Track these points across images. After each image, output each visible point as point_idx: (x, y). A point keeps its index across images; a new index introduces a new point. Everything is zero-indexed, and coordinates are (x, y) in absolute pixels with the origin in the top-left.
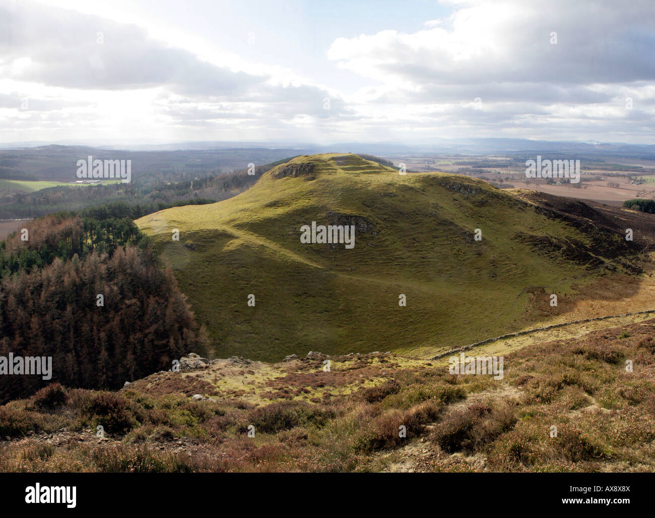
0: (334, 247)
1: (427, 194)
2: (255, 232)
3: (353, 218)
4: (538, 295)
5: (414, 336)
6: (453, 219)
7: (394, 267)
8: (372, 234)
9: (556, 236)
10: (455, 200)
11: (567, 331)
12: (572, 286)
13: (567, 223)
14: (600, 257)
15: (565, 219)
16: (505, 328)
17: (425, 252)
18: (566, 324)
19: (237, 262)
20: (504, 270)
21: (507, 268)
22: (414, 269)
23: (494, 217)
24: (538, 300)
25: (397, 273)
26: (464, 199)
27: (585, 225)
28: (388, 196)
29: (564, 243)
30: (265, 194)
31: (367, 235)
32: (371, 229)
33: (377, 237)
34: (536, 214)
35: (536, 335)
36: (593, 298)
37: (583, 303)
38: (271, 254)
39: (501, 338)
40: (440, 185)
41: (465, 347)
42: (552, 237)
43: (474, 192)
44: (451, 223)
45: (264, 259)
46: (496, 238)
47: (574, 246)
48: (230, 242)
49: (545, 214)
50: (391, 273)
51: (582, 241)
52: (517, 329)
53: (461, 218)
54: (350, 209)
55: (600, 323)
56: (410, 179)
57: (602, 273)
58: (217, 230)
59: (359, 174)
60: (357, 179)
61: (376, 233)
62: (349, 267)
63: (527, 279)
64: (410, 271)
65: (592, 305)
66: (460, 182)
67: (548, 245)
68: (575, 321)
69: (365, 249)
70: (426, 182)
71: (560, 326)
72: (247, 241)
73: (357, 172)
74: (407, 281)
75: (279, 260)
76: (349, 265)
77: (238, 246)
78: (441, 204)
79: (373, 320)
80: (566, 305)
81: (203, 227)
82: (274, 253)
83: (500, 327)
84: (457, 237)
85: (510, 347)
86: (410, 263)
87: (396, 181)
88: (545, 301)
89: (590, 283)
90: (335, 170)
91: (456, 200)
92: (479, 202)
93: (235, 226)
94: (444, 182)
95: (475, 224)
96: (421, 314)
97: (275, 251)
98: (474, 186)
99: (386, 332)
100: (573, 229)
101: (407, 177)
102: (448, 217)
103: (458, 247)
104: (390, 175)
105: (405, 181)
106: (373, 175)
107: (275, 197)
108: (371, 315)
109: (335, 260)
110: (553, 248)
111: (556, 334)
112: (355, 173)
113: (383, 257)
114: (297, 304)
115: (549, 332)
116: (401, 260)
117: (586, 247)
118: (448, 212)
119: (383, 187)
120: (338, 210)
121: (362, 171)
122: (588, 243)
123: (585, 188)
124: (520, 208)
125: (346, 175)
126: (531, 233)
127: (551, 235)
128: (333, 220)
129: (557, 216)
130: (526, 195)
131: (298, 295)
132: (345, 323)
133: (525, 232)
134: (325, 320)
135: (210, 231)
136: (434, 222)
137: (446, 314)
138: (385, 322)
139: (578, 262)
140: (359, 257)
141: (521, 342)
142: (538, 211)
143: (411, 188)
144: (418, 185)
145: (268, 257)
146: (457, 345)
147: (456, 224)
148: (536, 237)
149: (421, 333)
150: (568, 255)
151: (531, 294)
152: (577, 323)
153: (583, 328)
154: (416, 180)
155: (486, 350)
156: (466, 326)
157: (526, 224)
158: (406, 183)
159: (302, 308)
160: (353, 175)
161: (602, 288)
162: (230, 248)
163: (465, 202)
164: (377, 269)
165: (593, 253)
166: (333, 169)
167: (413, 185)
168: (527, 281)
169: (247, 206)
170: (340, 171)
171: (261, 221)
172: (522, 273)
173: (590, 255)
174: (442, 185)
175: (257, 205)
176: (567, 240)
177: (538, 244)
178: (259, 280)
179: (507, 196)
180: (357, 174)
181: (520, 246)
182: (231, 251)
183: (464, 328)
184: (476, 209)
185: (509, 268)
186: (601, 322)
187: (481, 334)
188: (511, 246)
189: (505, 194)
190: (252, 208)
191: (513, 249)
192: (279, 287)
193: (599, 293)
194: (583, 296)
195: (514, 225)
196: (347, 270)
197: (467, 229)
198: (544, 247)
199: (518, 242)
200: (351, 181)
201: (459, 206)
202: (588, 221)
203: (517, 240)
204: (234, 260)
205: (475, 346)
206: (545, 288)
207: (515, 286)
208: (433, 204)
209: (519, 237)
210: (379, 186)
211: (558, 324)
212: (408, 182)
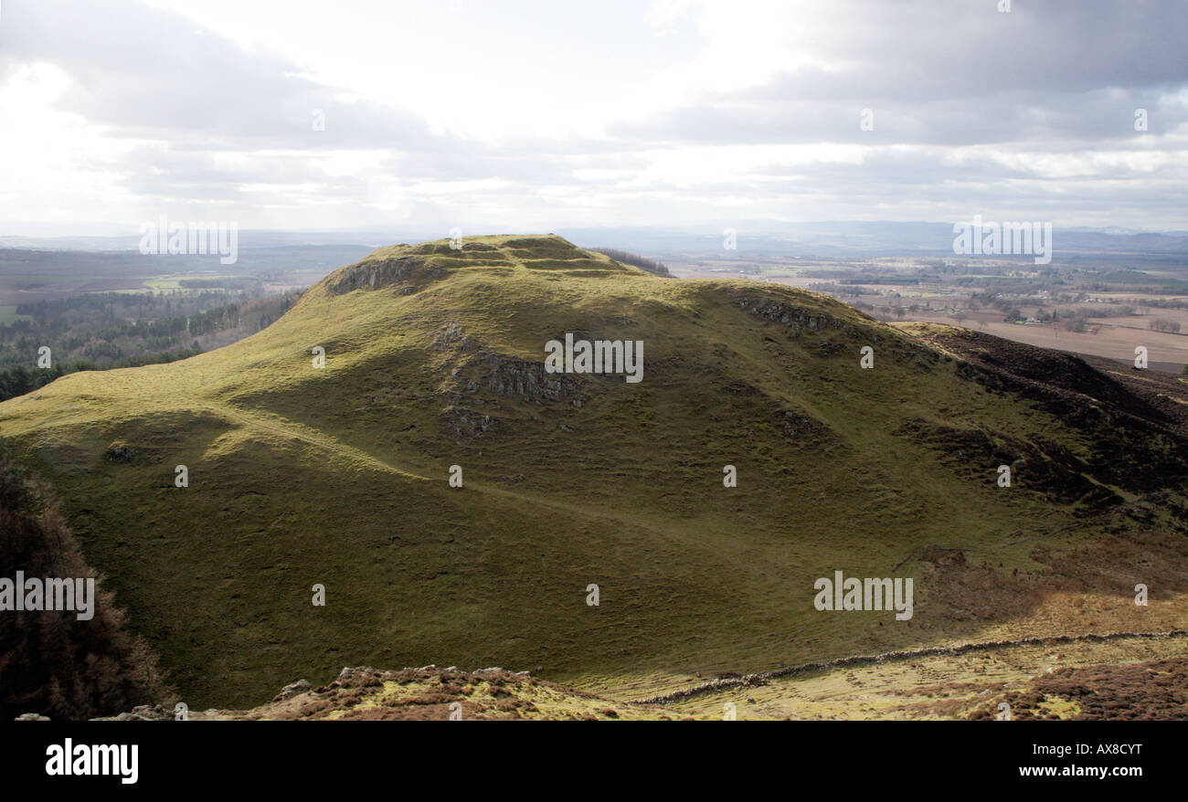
0: (484, 427)
1: (705, 324)
2: (282, 413)
3: (533, 367)
4: (945, 566)
5: (636, 640)
6: (757, 381)
7: (610, 479)
8: (571, 403)
9: (1004, 433)
10: (767, 339)
11: (1008, 662)
12: (1033, 553)
13: (1033, 403)
14: (1113, 488)
15: (1031, 393)
16: (854, 640)
17: (686, 452)
18: (1007, 644)
19: (236, 482)
20: (868, 504)
21: (876, 500)
22: (657, 488)
23: (855, 381)
24: (944, 580)
25: (619, 494)
26: (790, 338)
27: (1079, 410)
28: (615, 323)
29: (1023, 449)
30: (309, 328)
31: (559, 407)
32: (569, 393)
33: (581, 411)
34: (958, 380)
35: (928, 663)
36: (1085, 588)
37: (1060, 597)
38: (317, 459)
39: (841, 664)
40: (737, 305)
41: (750, 676)
42: (992, 434)
43: (812, 324)
44: (753, 390)
45: (301, 471)
46: (857, 429)
47: (1048, 458)
48: (222, 438)
49: (981, 381)
50: (603, 492)
51: (1068, 446)
52: (885, 645)
53: (778, 380)
54: (527, 349)
55: (1099, 648)
56: (671, 290)
57: (1116, 527)
58: (189, 411)
59: (560, 276)
60: (554, 286)
61: (579, 403)
62: (512, 473)
63: (923, 529)
64: (648, 492)
65: (1082, 602)
66: (781, 300)
67: (980, 451)
68: (1030, 639)
69: (552, 437)
70: (704, 298)
71: (992, 646)
72: (261, 434)
73: (556, 272)
74: (638, 513)
75: (334, 470)
76: (514, 467)
77: (237, 445)
78: (733, 347)
79: (548, 595)
80: (1015, 597)
81: (154, 408)
82: (323, 456)
83: (842, 638)
84: (764, 421)
85: (858, 687)
86: (650, 473)
87: (637, 294)
88: (961, 583)
89: (1081, 547)
90: (511, 265)
91: (771, 340)
92: (824, 347)
93: (233, 402)
94: (746, 299)
95: (810, 395)
96: (660, 591)
97: (327, 451)
98: (816, 311)
99: (573, 623)
100: (1047, 418)
101: (664, 287)
102: (748, 377)
103: (765, 445)
104: (626, 282)
105: (658, 294)
106: (591, 280)
107: (331, 331)
108: (544, 582)
109: (483, 455)
110: (993, 458)
111: (980, 666)
112: (551, 275)
113: (589, 457)
114: (378, 565)
115: (962, 660)
116: (631, 466)
117: (1080, 462)
118: (748, 365)
119: (607, 303)
120: (503, 349)
121: (568, 271)
122: (1083, 451)
123: (1095, 332)
124: (920, 365)
125: (532, 277)
126: (941, 422)
127: (991, 428)
128: (490, 369)
129: (1008, 386)
130: (941, 338)
131: (380, 545)
132: (488, 594)
133: (928, 418)
134: (441, 594)
135: (171, 415)
136: (714, 386)
137: (718, 596)
138: (574, 601)
139: (1054, 496)
140: (538, 452)
141: (887, 678)
142: (963, 373)
143: (669, 310)
144: (684, 304)
145: (308, 465)
146: (734, 670)
147: (764, 391)
148: (953, 431)
149: (653, 635)
150: (1029, 477)
151: (930, 564)
152: (1036, 642)
153: (1052, 657)
154: (684, 292)
155: (799, 689)
156: (762, 627)
157: (931, 402)
158: (660, 299)
159: (388, 571)
160: (547, 277)
161: (1113, 561)
162: (219, 451)
163: (790, 344)
164: (574, 481)
165: (1095, 478)
166: (505, 264)
167: (674, 304)
168: (922, 532)
169: (266, 355)
170: (522, 268)
171: (297, 387)
172: (911, 513)
173: (1088, 481)
174: (741, 306)
175: (288, 352)
176: (1030, 442)
177: (956, 448)
178: (288, 519)
179: (891, 336)
180: (555, 275)
181: (913, 449)
182: (222, 458)
183: (755, 631)
184: (816, 361)
185: (882, 499)
186: (1102, 646)
187: (794, 649)
188: (892, 449)
189: (886, 331)
190: (275, 361)
191: (896, 457)
192: (334, 530)
193: (1102, 572)
194: (1061, 579)
195: (902, 401)
196: (508, 478)
197: (788, 405)
198: (972, 456)
199: (909, 440)
200: (539, 290)
201: (776, 353)
202: (1087, 401)
203: (907, 437)
204: (230, 478)
205: (775, 676)
206: (964, 554)
207: (891, 543)
208: (715, 345)
209: (914, 429)
210: (597, 302)
211: (988, 643)
212: (665, 296)
